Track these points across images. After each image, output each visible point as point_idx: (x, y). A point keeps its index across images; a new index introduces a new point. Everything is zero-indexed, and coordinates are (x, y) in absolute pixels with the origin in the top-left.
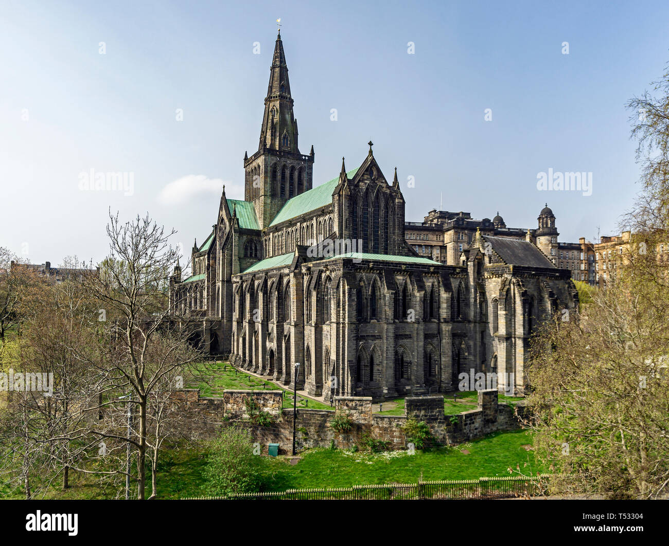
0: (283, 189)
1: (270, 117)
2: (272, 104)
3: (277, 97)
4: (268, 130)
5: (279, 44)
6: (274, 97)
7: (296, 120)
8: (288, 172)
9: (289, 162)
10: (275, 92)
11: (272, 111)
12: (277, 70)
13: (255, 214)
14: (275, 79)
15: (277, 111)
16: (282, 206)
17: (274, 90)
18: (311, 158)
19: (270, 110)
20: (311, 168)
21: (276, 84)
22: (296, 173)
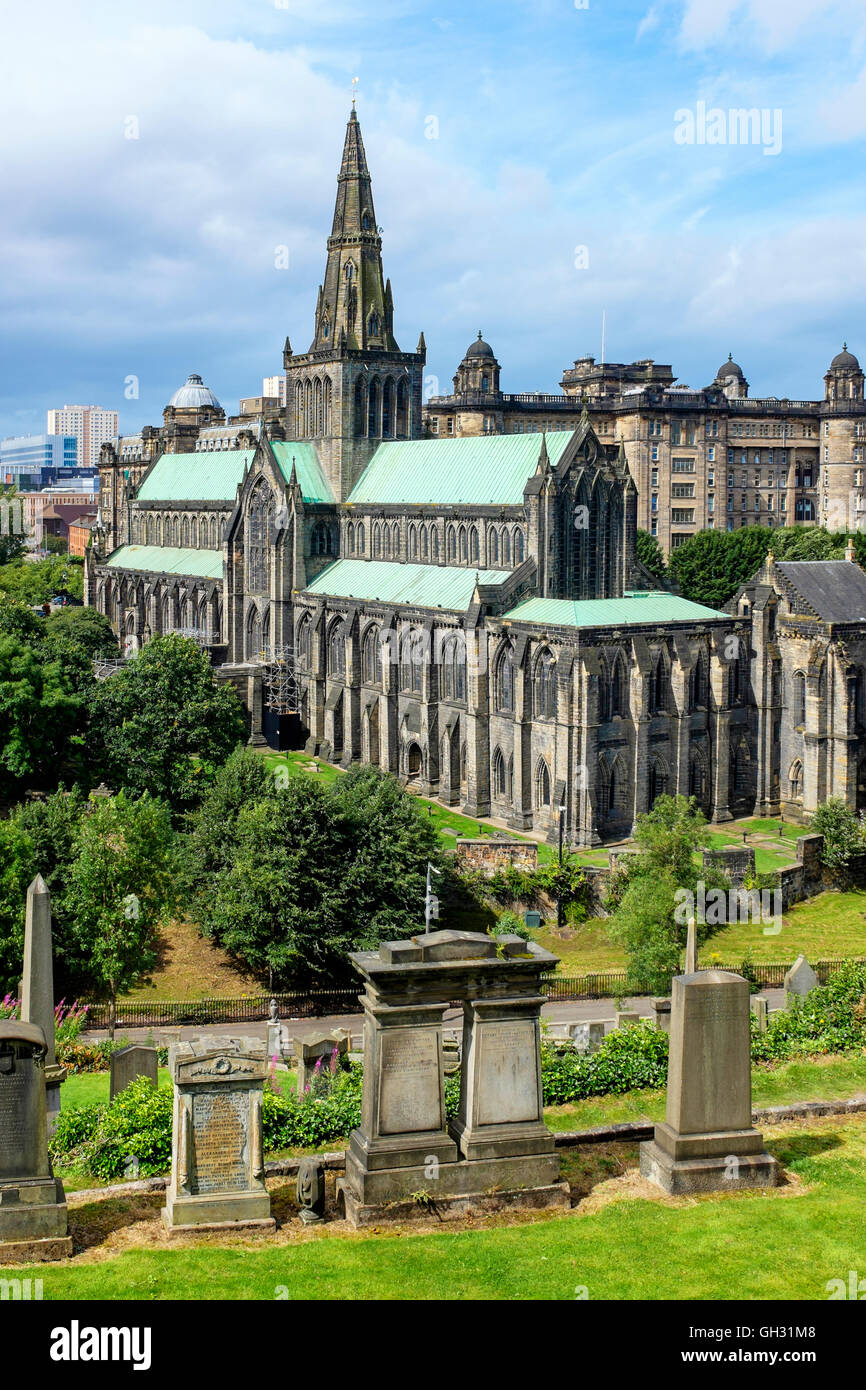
0: (373, 420)
1: (343, 279)
2: (345, 253)
3: (355, 240)
4: (340, 306)
5: (354, 130)
6: (350, 240)
7: (388, 281)
8: (380, 388)
9: (384, 369)
10: (351, 228)
11: (345, 268)
12: (354, 184)
13: (320, 467)
14: (350, 202)
15: (357, 269)
16: (371, 453)
17: (348, 225)
18: (419, 359)
19: (342, 265)
20: (419, 377)
21: (352, 212)
22: (395, 388)
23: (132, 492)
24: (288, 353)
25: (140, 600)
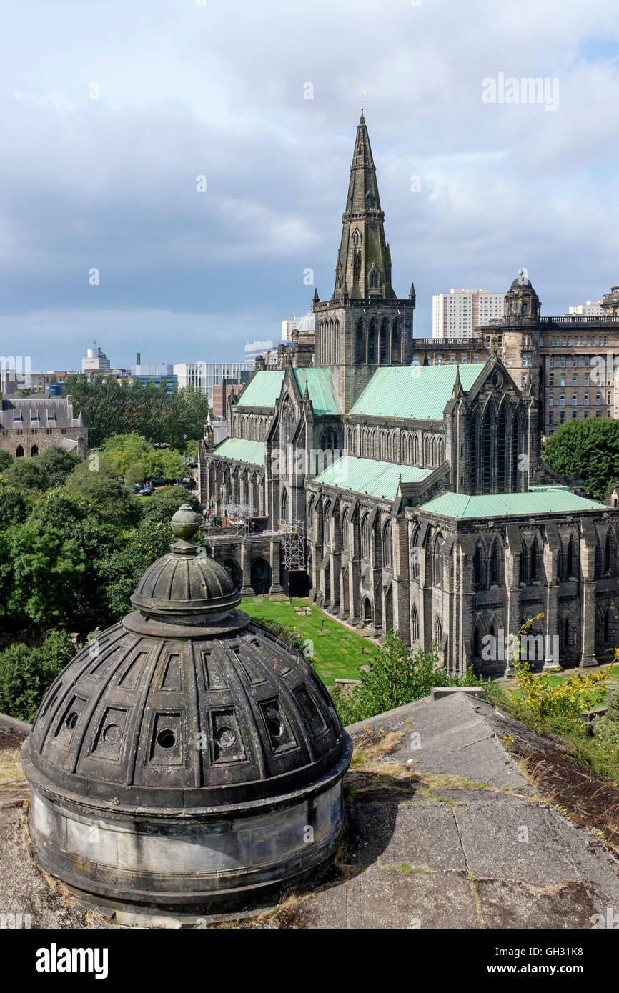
0: (372, 352)
1: (352, 245)
2: (353, 225)
3: (360, 215)
4: (349, 265)
5: (363, 131)
6: (356, 216)
7: (388, 245)
8: (378, 326)
9: (380, 312)
10: (358, 206)
11: (353, 237)
12: (360, 172)
13: (333, 386)
14: (358, 186)
15: (361, 237)
16: (370, 375)
17: (356, 204)
18: (410, 303)
19: (351, 234)
20: (411, 317)
21: (359, 194)
22: (390, 327)
23: (235, 400)
24: (316, 300)
25: (227, 480)
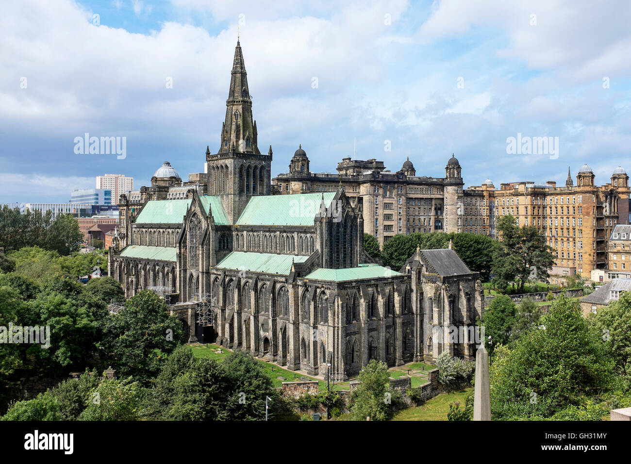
0: (248, 186)
1: (234, 120)
2: (235, 108)
3: (239, 102)
4: (233, 132)
5: (239, 50)
6: (237, 102)
7: (255, 121)
8: (252, 171)
9: (253, 162)
10: (237, 96)
11: (235, 115)
12: (239, 75)
13: (223, 208)
14: (237, 84)
15: (240, 115)
16: (247, 201)
17: (236, 95)
18: (269, 158)
19: (233, 113)
20: (270, 166)
21: (238, 89)
22: (258, 172)
23: (133, 219)
24: (208, 153)
25: (136, 272)
